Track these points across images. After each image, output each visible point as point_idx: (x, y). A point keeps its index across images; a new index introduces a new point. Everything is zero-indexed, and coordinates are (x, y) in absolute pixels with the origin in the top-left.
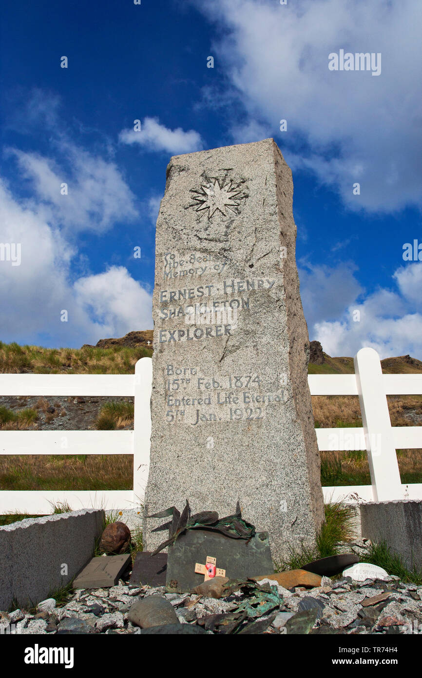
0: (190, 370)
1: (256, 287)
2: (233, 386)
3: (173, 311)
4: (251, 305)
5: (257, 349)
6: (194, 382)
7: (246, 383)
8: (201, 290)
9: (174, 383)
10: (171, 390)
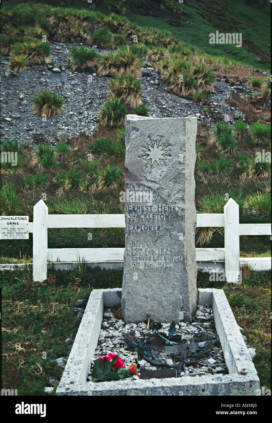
0: (142, 244)
1: (172, 210)
2: (160, 252)
3: (134, 215)
4: (169, 217)
5: (171, 237)
6: (144, 250)
7: (166, 252)
8: (147, 207)
9: (135, 250)
10: (134, 253)
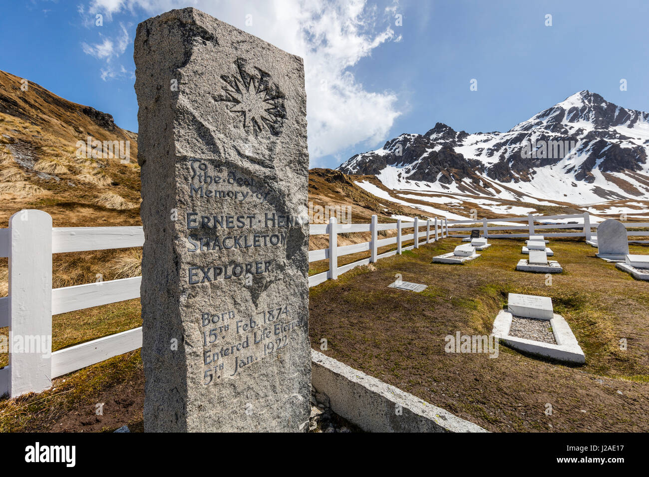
0: (228, 313)
1: (294, 224)
2: (267, 320)
4: (287, 240)
6: (233, 327)
7: (277, 315)
8: (241, 220)
9: (211, 335)
10: (208, 344)
